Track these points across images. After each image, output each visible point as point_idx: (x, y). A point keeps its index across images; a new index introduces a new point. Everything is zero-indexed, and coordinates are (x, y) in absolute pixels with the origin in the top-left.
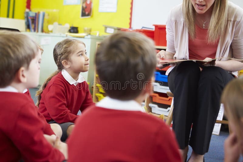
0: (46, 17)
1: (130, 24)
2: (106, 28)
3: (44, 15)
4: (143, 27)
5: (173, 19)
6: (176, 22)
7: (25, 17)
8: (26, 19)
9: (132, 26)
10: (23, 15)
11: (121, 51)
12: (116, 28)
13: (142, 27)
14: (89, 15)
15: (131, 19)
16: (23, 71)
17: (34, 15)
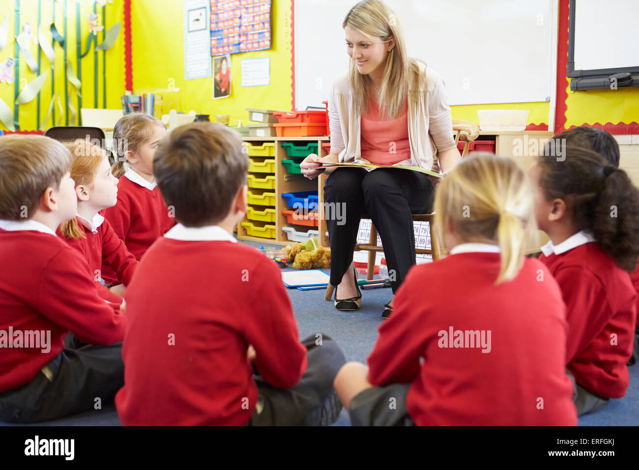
0: (157, 103)
1: (293, 103)
2: (251, 113)
3: (153, 100)
4: (309, 107)
5: (337, 92)
6: (341, 97)
7: (123, 105)
8: (125, 107)
9: (296, 107)
10: (120, 102)
11: (190, 150)
12: (266, 112)
13: (306, 108)
14: (226, 93)
15: (293, 94)
16: (50, 193)
17: (137, 100)
